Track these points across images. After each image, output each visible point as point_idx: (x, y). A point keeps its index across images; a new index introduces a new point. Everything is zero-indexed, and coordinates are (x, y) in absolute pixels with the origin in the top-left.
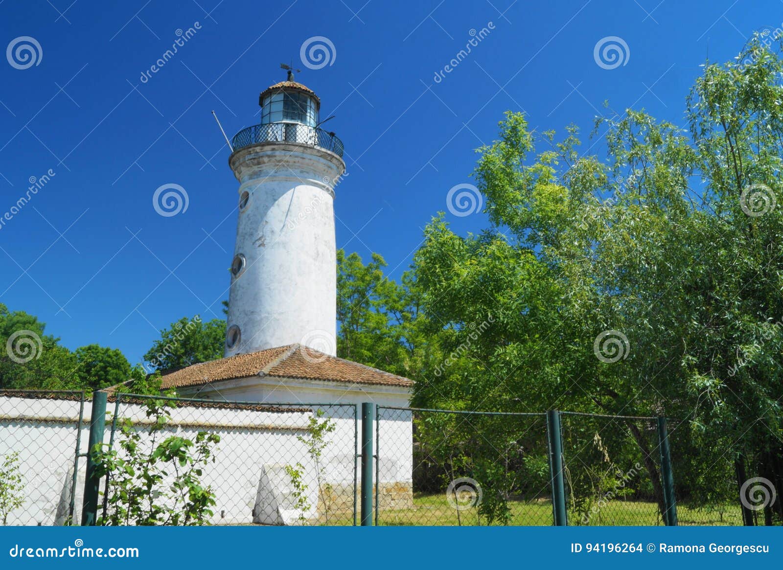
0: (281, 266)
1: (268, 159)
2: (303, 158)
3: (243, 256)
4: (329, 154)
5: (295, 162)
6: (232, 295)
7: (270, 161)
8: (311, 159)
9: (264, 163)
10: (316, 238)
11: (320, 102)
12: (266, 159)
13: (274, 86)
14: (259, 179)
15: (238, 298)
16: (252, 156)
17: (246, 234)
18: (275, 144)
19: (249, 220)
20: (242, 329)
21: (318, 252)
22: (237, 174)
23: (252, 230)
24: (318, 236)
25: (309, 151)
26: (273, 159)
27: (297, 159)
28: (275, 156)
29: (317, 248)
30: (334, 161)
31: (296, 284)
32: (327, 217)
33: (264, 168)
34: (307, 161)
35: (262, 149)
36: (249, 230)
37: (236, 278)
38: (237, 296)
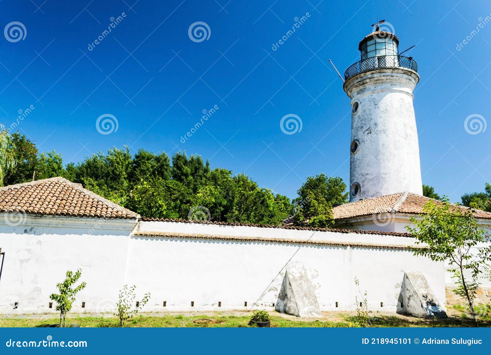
0: (383, 145)
1: (369, 80)
2: (392, 76)
3: (358, 140)
4: (409, 71)
5: (387, 80)
6: (352, 164)
7: (370, 81)
8: (397, 76)
9: (367, 83)
10: (404, 125)
11: (398, 40)
12: (368, 81)
13: (369, 36)
14: (364, 93)
15: (357, 166)
16: (359, 80)
17: (358, 127)
18: (373, 70)
19: (360, 118)
20: (361, 184)
21: (406, 134)
22: (349, 93)
23: (362, 125)
24: (406, 124)
25: (396, 71)
26: (373, 79)
27: (388, 77)
28: (374, 78)
29: (406, 132)
30: (413, 75)
31: (394, 155)
32: (410, 111)
33: (367, 86)
34: (394, 78)
35: (365, 75)
36: (360, 125)
37: (354, 154)
38: (355, 165)
